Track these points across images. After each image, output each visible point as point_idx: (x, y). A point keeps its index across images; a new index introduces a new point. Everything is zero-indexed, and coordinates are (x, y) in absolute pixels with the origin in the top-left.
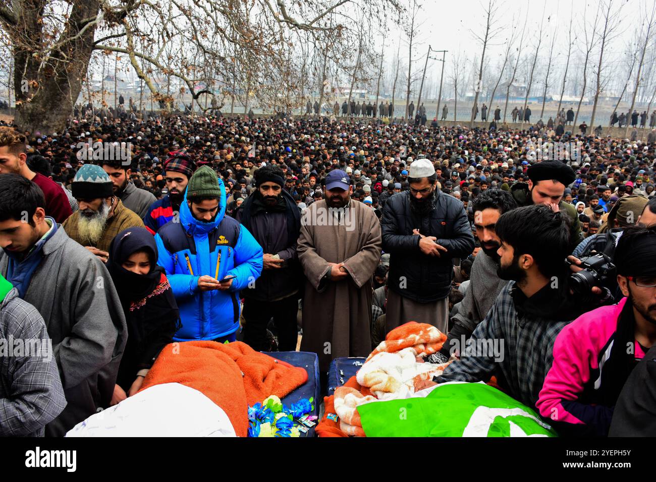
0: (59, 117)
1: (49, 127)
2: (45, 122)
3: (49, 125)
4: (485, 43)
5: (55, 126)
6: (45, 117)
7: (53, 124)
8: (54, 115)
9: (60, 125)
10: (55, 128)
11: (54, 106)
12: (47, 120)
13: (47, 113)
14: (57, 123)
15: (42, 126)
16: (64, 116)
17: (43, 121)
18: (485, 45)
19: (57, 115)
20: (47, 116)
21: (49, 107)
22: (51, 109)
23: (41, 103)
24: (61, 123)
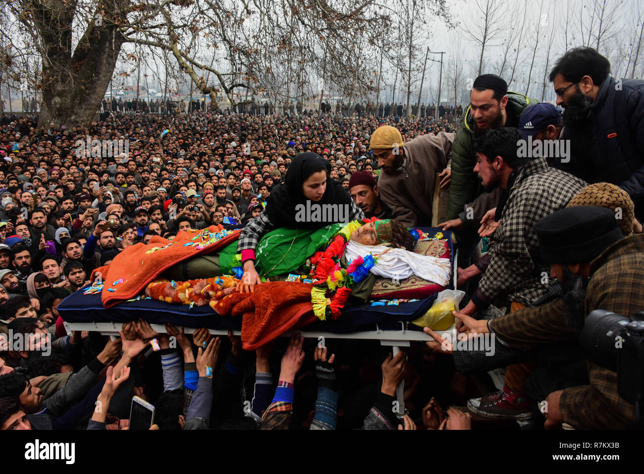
0: (88, 112)
1: (77, 122)
2: (73, 117)
3: (77, 120)
4: (484, 43)
5: (83, 121)
6: (73, 111)
7: (81, 119)
8: (83, 110)
9: (88, 120)
10: (83, 123)
11: (83, 100)
12: (75, 114)
13: (76, 108)
14: (85, 119)
15: (70, 121)
16: (93, 111)
17: (71, 116)
18: (483, 47)
19: (85, 110)
20: (75, 111)
21: (78, 102)
22: (80, 104)
23: (69, 98)
24: (89, 118)
